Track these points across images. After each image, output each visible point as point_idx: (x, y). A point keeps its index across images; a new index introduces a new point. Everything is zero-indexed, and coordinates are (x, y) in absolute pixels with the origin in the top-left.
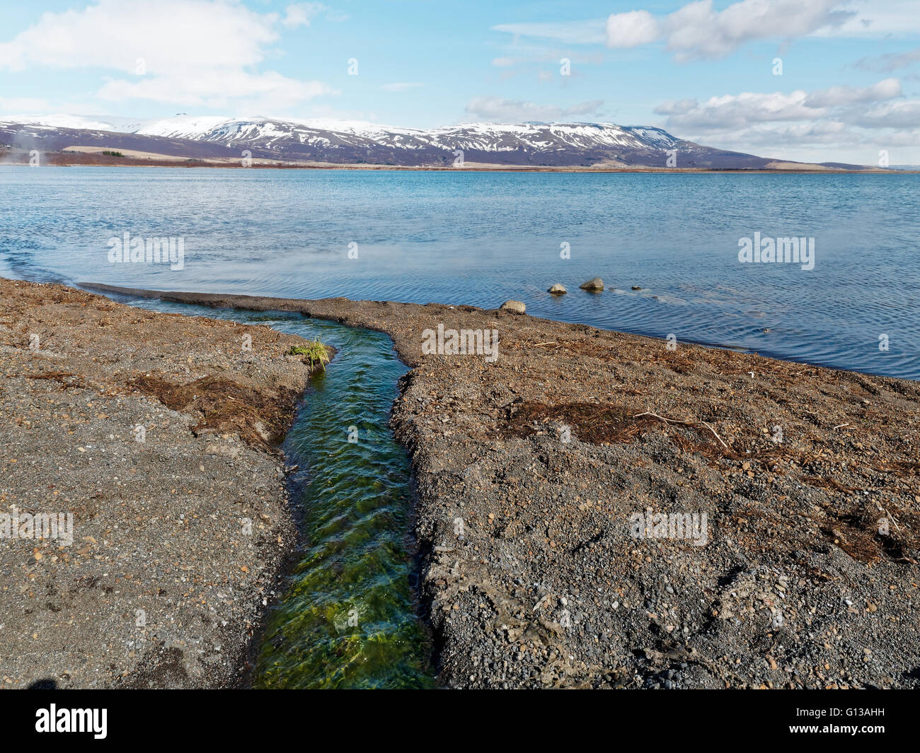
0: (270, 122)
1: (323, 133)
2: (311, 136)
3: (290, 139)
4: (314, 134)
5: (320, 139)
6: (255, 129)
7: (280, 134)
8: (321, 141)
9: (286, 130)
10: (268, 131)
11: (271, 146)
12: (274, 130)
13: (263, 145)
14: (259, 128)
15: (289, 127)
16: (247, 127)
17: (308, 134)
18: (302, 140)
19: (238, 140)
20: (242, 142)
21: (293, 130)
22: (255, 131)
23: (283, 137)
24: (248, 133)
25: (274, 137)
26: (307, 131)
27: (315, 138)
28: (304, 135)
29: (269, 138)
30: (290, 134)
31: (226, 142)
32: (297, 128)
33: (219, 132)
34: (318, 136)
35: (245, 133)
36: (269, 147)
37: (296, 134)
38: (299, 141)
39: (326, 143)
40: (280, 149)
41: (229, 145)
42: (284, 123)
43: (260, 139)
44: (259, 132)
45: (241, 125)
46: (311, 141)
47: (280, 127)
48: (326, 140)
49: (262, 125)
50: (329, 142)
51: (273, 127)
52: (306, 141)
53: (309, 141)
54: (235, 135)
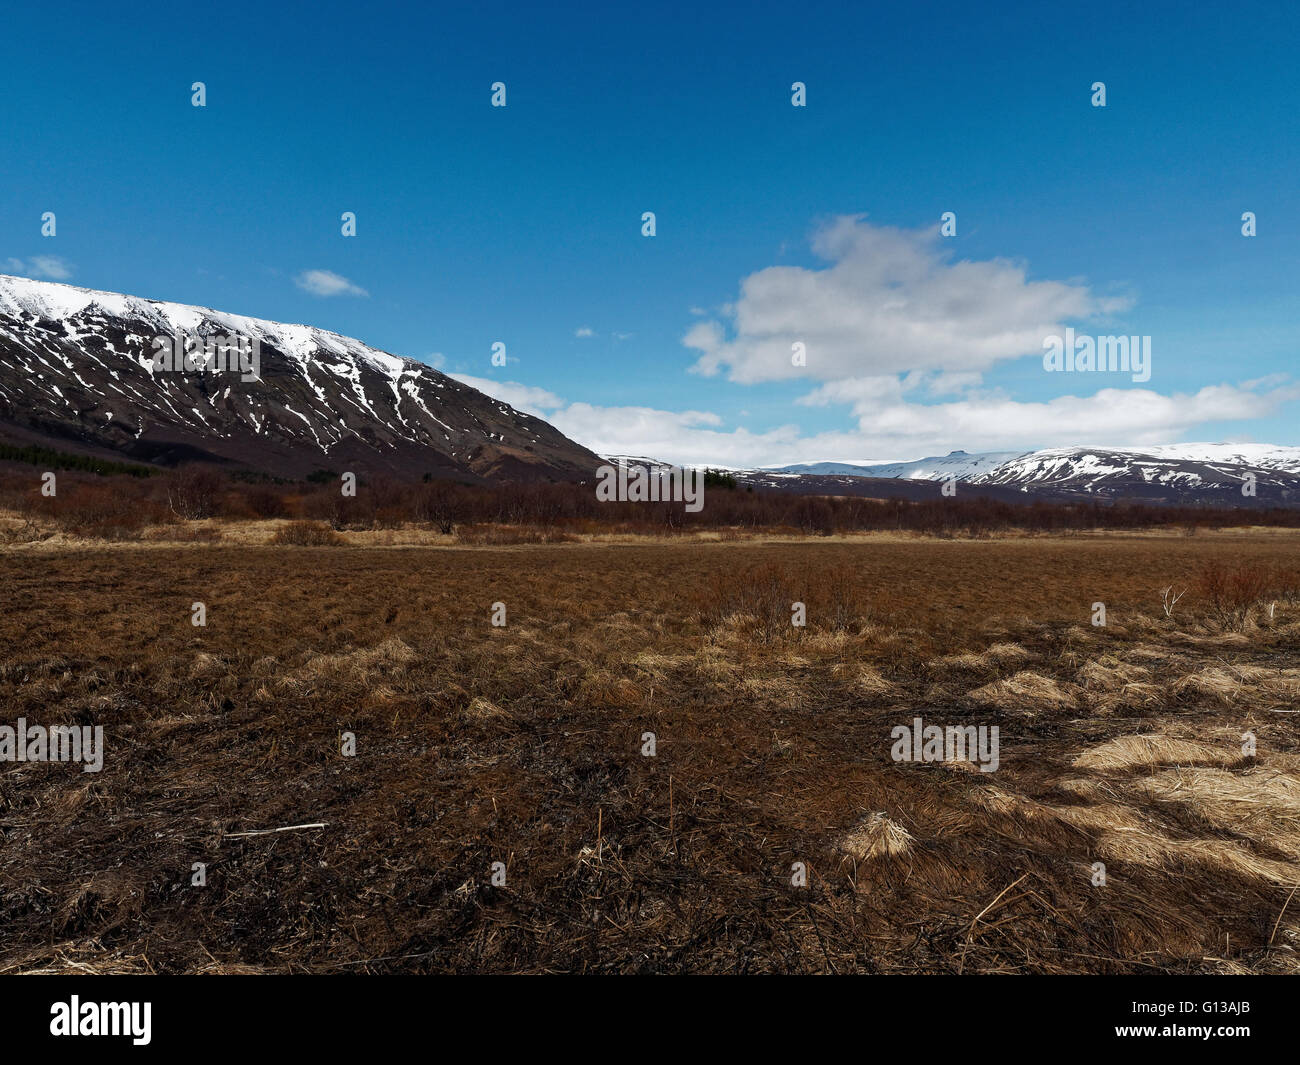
0: (1091, 453)
1: (1185, 465)
2: (1164, 470)
3: (1124, 477)
4: (1170, 468)
5: (1180, 474)
6: (1067, 464)
7: (1109, 470)
8: (1183, 478)
9: (1117, 464)
10: (1089, 466)
11: (1094, 488)
12: (1097, 465)
13: (1081, 488)
14: (1072, 463)
15: (1123, 459)
16: (1053, 462)
17: (1159, 467)
18: (1148, 478)
19: (1038, 481)
20: (1046, 484)
21: (1130, 464)
22: (1066, 468)
23: (1115, 474)
24: (1054, 470)
25: (1097, 475)
26: (1157, 464)
27: (1172, 473)
28: (1151, 470)
29: (1090, 477)
30: (1125, 469)
31: (1022, 485)
32: (1137, 460)
33: (1009, 472)
34: (1177, 470)
35: (1049, 471)
36: (1090, 490)
37: (1136, 470)
38: (1142, 479)
39: (1193, 480)
40: (1111, 494)
41: (1025, 489)
42: (1114, 454)
43: (1074, 479)
44: (1072, 468)
45: (1043, 460)
46: (1164, 478)
47: (1107, 459)
48: (1194, 476)
49: (1078, 458)
50: (1200, 478)
51: (1096, 460)
52: (1156, 478)
53: (1162, 478)
54: (1034, 475)
